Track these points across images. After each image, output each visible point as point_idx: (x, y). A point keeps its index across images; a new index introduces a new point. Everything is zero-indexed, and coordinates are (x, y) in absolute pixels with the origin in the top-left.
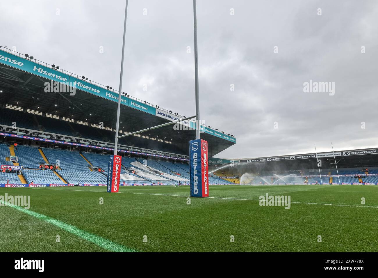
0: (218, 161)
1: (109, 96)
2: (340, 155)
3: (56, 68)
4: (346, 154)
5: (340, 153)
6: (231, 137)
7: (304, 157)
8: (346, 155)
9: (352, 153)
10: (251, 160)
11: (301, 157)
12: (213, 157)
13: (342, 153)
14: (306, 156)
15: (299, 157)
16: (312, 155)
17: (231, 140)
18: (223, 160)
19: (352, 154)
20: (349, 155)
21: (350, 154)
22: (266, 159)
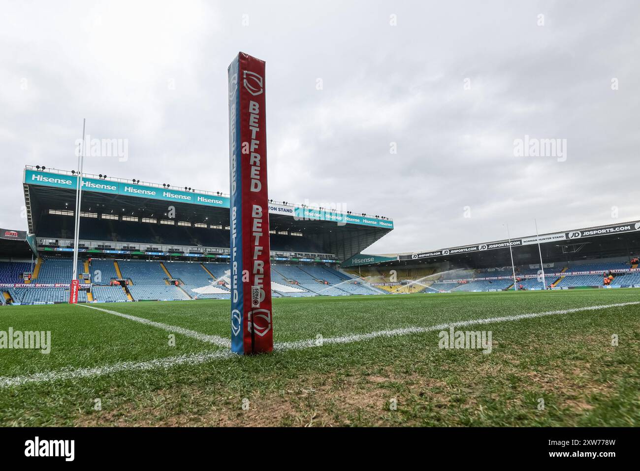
0: (368, 259)
1: (167, 196)
2: (564, 238)
3: (103, 178)
4: (575, 236)
5: (564, 235)
6: (381, 221)
7: (502, 245)
8: (574, 238)
9: (585, 233)
10: (418, 255)
11: (497, 245)
12: (361, 253)
13: (567, 235)
14: (505, 244)
15: (494, 246)
16: (516, 241)
17: (383, 225)
18: (374, 257)
19: (586, 235)
20: (579, 237)
21: (582, 235)
22: (441, 252)
